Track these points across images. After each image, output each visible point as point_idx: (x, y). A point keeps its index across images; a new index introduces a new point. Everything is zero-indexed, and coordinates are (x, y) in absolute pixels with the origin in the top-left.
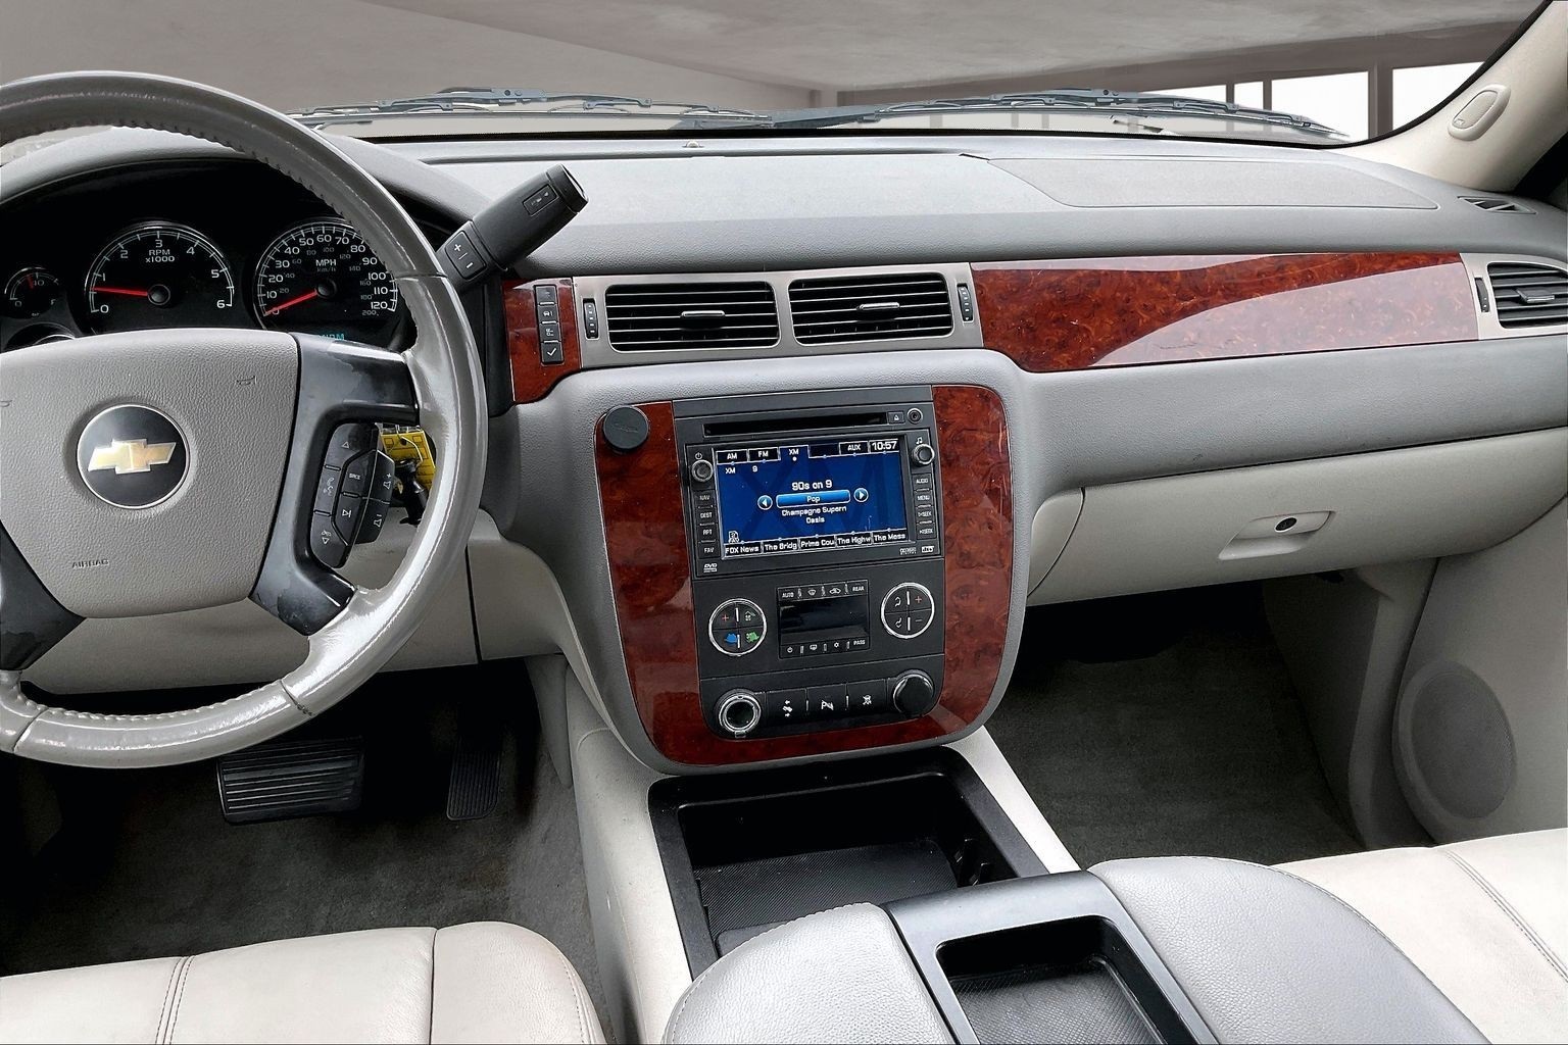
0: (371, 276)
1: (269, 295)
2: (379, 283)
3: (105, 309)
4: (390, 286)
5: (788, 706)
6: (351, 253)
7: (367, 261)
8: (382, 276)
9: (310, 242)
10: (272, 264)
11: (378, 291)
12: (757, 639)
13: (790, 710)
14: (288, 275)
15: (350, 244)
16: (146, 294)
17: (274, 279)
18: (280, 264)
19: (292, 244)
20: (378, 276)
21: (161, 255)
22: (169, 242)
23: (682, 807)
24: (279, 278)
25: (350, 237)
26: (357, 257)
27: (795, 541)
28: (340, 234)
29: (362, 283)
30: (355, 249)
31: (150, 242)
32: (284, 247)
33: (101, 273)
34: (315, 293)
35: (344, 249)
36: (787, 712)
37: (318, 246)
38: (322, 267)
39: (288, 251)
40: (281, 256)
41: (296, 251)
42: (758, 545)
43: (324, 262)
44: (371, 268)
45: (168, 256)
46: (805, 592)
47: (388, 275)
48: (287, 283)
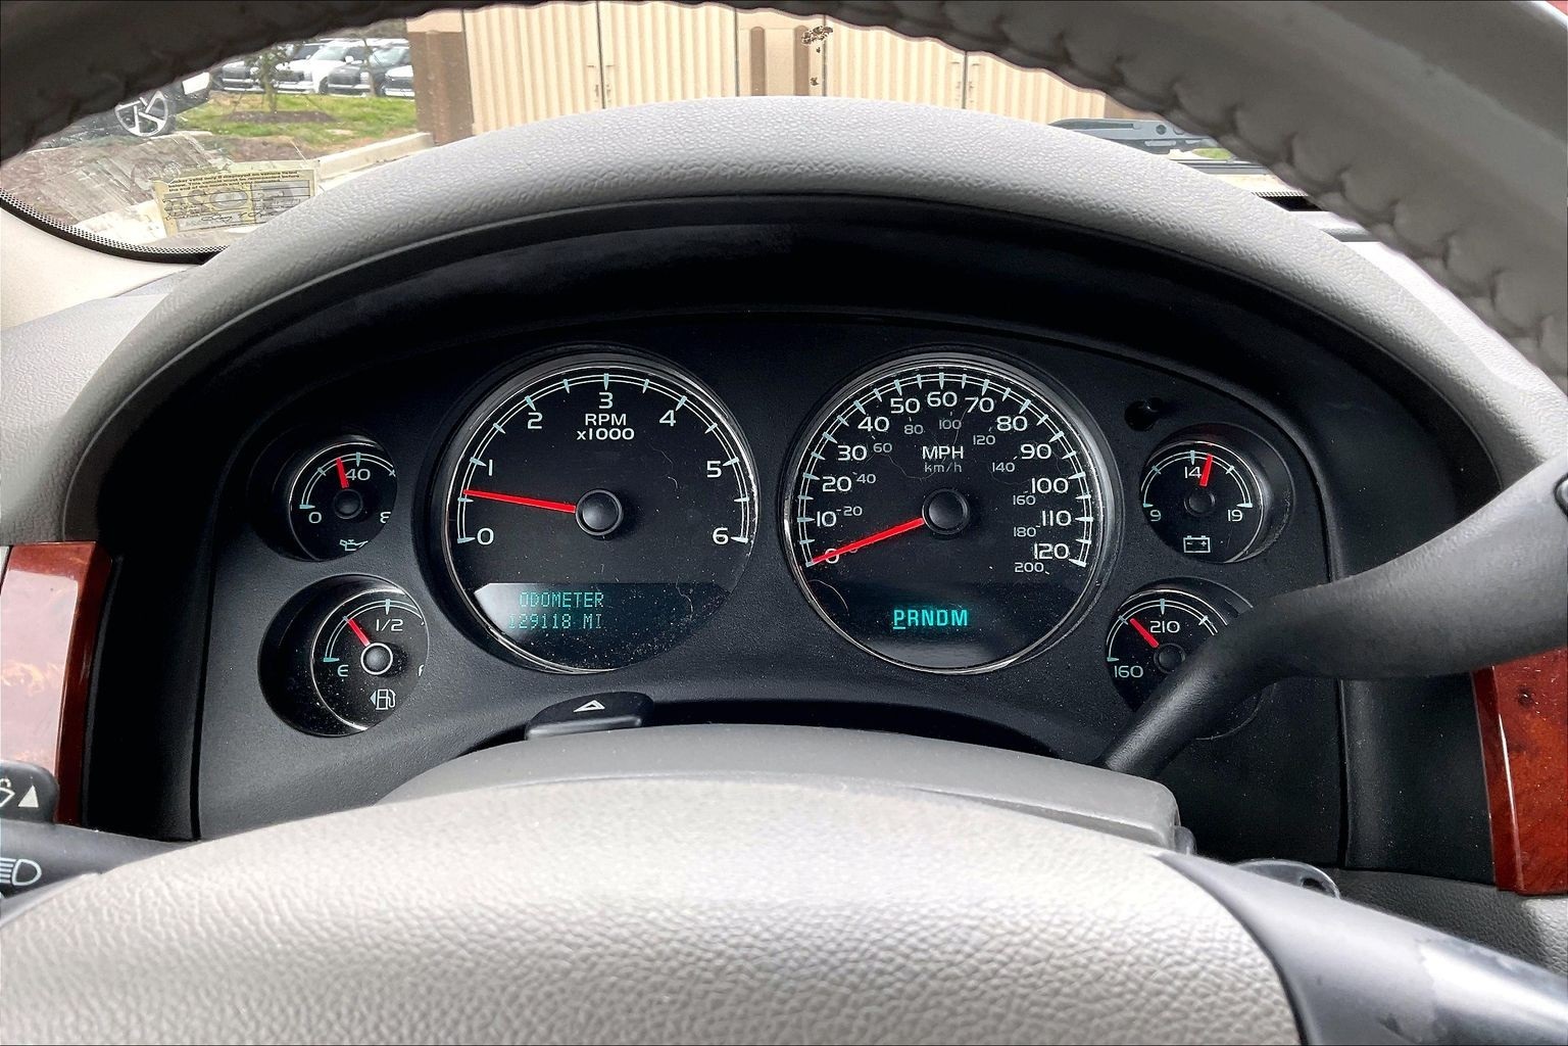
0: (1036, 485)
1: (821, 519)
2: (1053, 502)
3: (486, 536)
4: (1077, 509)
6: (996, 432)
7: (1032, 451)
8: (1060, 486)
9: (912, 406)
10: (831, 451)
11: (1051, 518)
14: (862, 479)
15: (995, 414)
16: (570, 508)
17: (833, 484)
18: (848, 453)
19: (874, 409)
20: (1052, 486)
21: (607, 425)
22: (627, 399)
24: (844, 484)
25: (997, 397)
26: (1010, 442)
28: (974, 390)
29: (1018, 500)
30: (1006, 424)
31: (588, 397)
32: (858, 417)
33: (485, 458)
34: (923, 520)
35: (983, 422)
37: (928, 416)
38: (932, 462)
39: (867, 425)
40: (849, 435)
41: (882, 424)
43: (938, 452)
44: (1038, 468)
45: (622, 427)
47: (1073, 483)
48: (859, 494)
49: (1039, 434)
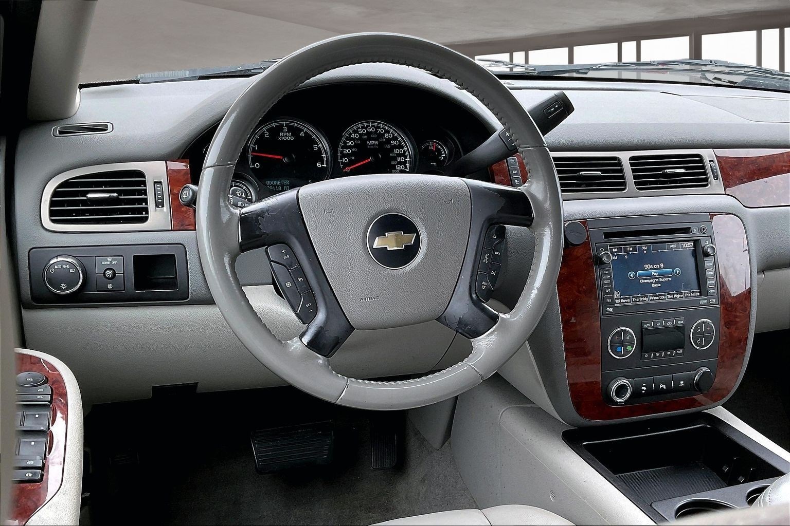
0: (395, 151)
1: (344, 160)
2: (399, 155)
3: (257, 166)
4: (405, 157)
5: (644, 386)
6: (385, 138)
7: (393, 143)
8: (401, 151)
9: (364, 131)
10: (345, 143)
11: (399, 159)
12: (632, 349)
13: (645, 388)
14: (353, 150)
15: (385, 133)
16: (282, 158)
17: (347, 151)
18: (349, 143)
19: (355, 132)
20: (399, 151)
21: (286, 136)
22: (291, 129)
23: (584, 443)
24: (349, 151)
25: (384, 129)
26: (388, 141)
27: (647, 297)
28: (379, 127)
29: (391, 155)
30: (387, 136)
31: (280, 128)
32: (350, 134)
33: (254, 145)
35: (382, 135)
36: (643, 390)
37: (368, 133)
38: (370, 145)
39: (353, 136)
40: (349, 139)
41: (357, 136)
42: (629, 298)
43: (372, 143)
44: (395, 147)
45: (290, 136)
46: (655, 323)
47: (404, 150)
48: (353, 154)
49: (395, 138)
